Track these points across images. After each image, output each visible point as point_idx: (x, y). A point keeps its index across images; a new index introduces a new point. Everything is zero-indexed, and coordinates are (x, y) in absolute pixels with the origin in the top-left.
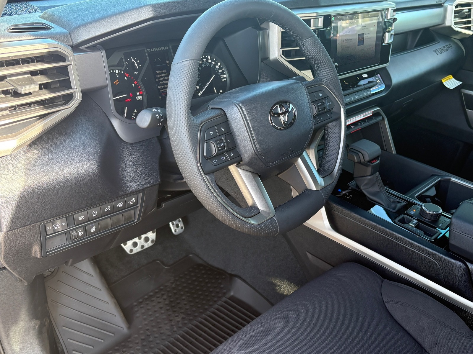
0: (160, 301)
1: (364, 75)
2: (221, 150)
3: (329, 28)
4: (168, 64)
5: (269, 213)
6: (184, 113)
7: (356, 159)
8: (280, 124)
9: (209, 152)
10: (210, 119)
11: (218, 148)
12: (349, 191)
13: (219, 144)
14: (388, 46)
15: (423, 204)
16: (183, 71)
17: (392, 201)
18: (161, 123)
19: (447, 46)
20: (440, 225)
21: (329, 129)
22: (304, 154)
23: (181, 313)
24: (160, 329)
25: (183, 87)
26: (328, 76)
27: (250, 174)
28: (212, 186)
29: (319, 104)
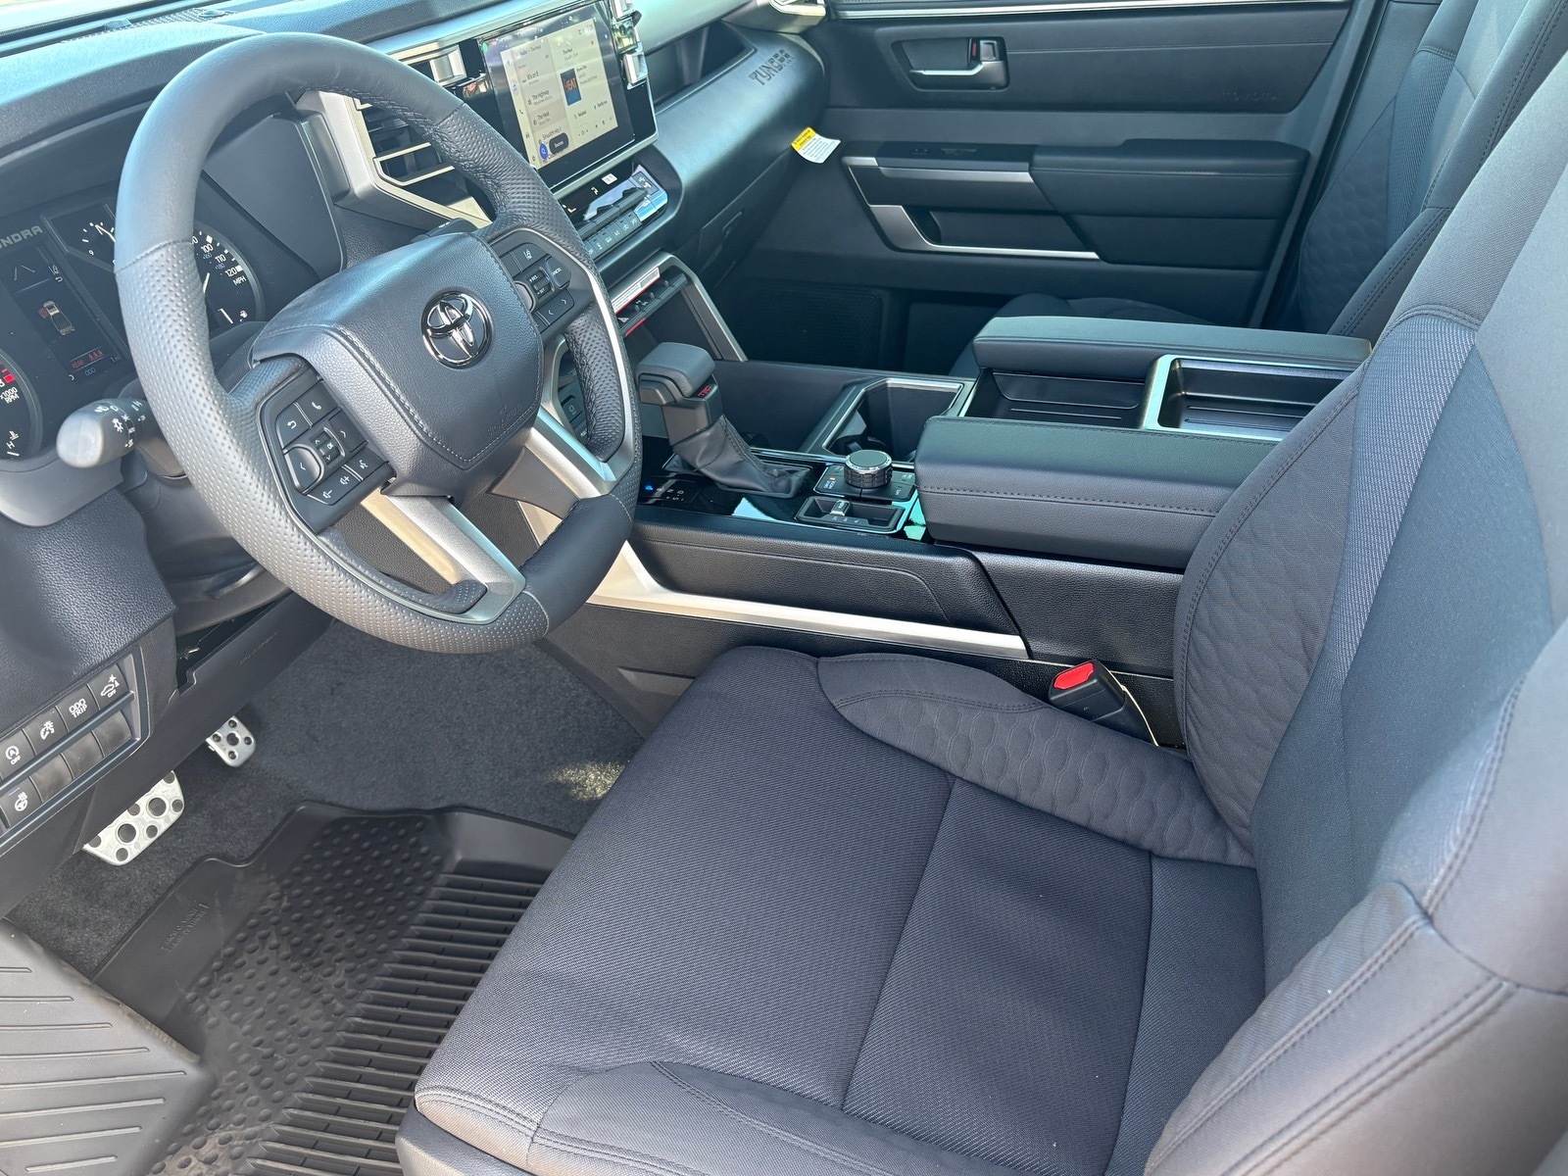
0: (262, 957)
1: (608, 176)
2: (331, 461)
3: (482, 75)
4: (57, 275)
5: (511, 586)
6: (203, 389)
7: (661, 396)
8: (458, 353)
9: (305, 474)
10: (276, 387)
11: (323, 457)
12: (671, 482)
13: (323, 445)
14: (641, 88)
15: (847, 459)
16: (158, 281)
17: (776, 475)
18: (131, 441)
19: (776, 56)
20: (897, 493)
21: (577, 338)
22: (540, 415)
23: (339, 960)
24: (295, 1025)
25: (175, 321)
26: (529, 202)
27: (427, 503)
28: (345, 558)
29: (534, 278)
